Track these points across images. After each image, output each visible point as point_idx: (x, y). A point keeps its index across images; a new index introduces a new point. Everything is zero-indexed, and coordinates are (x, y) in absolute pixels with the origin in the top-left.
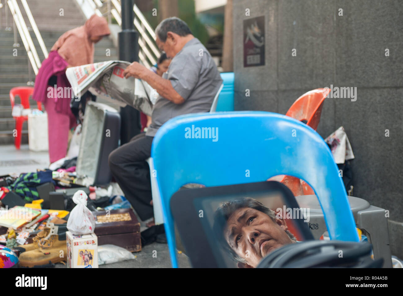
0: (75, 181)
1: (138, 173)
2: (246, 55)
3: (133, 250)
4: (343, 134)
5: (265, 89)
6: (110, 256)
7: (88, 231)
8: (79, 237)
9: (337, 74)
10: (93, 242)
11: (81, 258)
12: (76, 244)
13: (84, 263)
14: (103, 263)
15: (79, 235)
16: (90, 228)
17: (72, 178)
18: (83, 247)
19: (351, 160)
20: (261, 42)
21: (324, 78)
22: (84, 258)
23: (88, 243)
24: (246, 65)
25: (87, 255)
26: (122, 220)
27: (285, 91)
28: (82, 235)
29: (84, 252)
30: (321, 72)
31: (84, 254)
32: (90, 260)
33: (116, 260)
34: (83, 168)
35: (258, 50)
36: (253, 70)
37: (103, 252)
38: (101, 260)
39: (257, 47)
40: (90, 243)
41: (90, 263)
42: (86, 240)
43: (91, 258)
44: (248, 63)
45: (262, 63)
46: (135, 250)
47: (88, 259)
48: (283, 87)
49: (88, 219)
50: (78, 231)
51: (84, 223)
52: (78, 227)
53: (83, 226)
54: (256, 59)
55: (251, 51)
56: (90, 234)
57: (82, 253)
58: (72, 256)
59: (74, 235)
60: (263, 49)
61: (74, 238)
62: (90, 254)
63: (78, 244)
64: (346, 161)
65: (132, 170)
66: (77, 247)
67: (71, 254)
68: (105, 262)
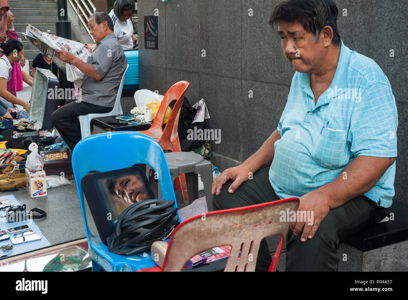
0: (29, 127)
1: (72, 126)
2: (146, 40)
3: (70, 178)
4: (204, 103)
5: (158, 66)
6: (55, 183)
7: (39, 168)
8: (34, 173)
9: (201, 63)
10: (43, 176)
11: (36, 186)
12: (32, 177)
13: (37, 189)
14: (50, 187)
15: (34, 172)
16: (41, 167)
17: (26, 124)
18: (37, 179)
19: (208, 119)
20: (155, 33)
21: (193, 65)
22: (37, 186)
23: (40, 177)
24: (146, 47)
25: (39, 183)
26: (62, 158)
27: (170, 69)
28: (36, 171)
29: (37, 182)
30: (192, 61)
31: (37, 183)
32: (42, 187)
33: (58, 185)
34: (33, 114)
35: (154, 39)
36: (151, 51)
37: (50, 180)
38: (48, 185)
39: (153, 36)
40: (41, 176)
41: (41, 189)
42: (38, 175)
43: (42, 186)
44: (148, 46)
45: (156, 48)
46: (71, 178)
47: (40, 186)
48: (169, 66)
49: (39, 161)
50: (33, 169)
51: (37, 164)
52: (33, 167)
53: (36, 165)
54: (153, 44)
55: (149, 38)
56: (41, 170)
57: (36, 182)
58: (30, 184)
59: (30, 171)
60: (157, 38)
61: (30, 173)
62: (41, 183)
63: (33, 178)
64: (205, 120)
65: (67, 124)
66: (32, 179)
67: (29, 183)
68: (51, 187)
